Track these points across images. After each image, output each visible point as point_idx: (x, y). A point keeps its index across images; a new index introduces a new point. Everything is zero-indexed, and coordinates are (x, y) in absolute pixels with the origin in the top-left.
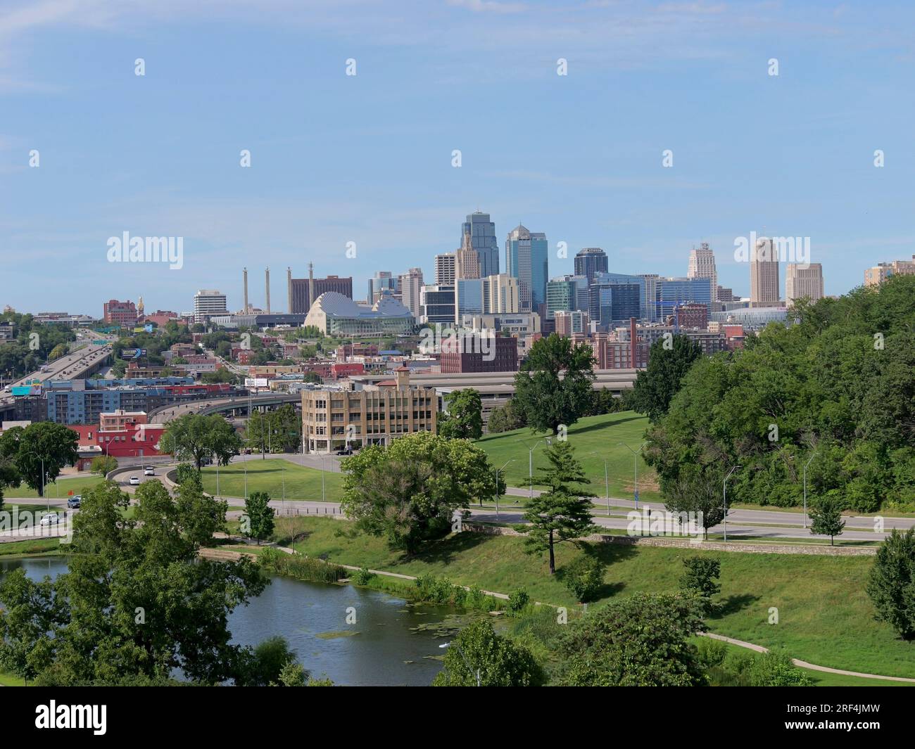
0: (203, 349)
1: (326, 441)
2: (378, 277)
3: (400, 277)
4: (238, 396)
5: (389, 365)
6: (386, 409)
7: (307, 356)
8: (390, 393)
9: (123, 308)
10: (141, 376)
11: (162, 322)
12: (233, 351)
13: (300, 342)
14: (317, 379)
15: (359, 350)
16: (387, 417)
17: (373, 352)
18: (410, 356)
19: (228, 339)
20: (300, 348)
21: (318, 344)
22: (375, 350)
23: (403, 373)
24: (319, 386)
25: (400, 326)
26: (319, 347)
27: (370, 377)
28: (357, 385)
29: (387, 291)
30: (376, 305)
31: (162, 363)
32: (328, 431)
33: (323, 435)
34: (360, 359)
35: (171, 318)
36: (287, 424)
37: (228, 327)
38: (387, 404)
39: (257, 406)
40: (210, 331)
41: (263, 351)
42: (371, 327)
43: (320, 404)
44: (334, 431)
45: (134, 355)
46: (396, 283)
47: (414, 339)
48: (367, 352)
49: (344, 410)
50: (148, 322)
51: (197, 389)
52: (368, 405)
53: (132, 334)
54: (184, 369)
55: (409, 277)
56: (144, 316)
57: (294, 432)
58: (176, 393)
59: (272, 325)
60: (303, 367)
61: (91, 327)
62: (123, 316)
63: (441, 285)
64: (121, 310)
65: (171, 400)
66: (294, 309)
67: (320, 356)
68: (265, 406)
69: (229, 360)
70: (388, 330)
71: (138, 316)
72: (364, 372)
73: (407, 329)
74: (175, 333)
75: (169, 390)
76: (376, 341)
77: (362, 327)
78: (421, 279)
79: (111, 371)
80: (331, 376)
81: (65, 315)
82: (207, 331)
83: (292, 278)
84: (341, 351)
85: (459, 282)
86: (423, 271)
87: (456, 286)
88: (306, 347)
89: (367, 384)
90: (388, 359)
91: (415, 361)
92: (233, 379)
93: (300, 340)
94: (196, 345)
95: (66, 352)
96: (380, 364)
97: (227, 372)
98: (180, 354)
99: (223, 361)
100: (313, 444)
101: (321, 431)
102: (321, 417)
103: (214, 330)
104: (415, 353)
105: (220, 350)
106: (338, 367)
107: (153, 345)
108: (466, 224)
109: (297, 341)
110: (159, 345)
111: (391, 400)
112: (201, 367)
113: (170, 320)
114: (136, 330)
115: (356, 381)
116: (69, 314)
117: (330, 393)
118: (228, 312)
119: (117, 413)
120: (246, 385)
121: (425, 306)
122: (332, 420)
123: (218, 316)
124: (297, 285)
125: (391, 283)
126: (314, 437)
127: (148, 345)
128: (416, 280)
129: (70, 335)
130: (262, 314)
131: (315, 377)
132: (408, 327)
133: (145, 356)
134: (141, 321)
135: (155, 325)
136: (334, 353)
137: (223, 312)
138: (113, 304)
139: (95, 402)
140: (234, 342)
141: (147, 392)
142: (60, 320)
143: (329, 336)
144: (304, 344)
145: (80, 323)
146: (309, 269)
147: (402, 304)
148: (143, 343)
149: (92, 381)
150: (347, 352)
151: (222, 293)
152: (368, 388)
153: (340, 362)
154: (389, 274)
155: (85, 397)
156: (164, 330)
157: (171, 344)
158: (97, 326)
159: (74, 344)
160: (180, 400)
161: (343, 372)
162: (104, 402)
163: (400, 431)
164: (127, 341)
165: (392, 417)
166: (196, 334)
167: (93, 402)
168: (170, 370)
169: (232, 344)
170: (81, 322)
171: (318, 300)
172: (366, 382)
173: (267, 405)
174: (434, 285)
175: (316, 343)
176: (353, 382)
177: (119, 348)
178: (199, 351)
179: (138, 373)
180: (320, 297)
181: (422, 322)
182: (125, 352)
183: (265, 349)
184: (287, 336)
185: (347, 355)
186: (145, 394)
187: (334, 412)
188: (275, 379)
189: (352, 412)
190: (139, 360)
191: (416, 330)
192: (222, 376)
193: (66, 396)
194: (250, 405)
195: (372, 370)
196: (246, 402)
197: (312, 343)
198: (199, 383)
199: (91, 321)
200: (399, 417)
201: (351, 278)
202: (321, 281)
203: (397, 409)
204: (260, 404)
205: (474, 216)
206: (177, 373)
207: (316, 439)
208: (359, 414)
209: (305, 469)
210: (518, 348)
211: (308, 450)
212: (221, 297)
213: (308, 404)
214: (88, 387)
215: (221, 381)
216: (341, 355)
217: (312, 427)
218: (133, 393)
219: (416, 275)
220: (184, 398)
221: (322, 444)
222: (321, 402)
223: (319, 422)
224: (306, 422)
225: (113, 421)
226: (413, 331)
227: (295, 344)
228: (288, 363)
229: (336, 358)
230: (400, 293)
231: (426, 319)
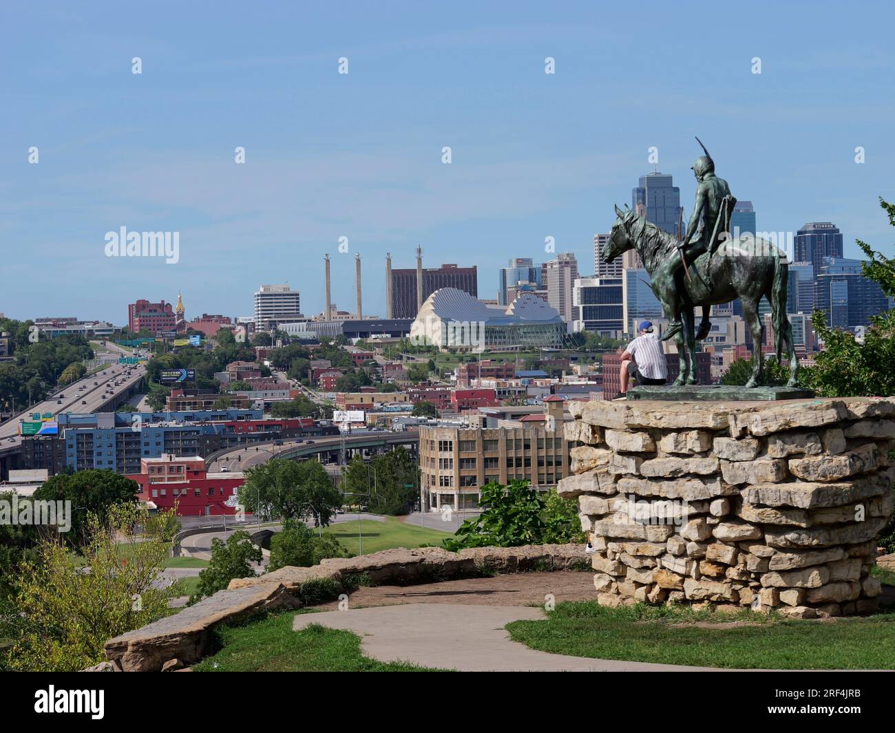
0: (271, 368)
1: (453, 495)
2: (514, 265)
3: (545, 265)
4: (324, 434)
5: (531, 391)
6: (532, 453)
7: (416, 379)
8: (537, 431)
9: (155, 311)
10: (188, 407)
11: (210, 330)
12: (313, 371)
13: (405, 359)
14: (431, 411)
15: (488, 370)
16: (534, 462)
17: (510, 374)
18: (560, 377)
19: (305, 355)
20: (406, 368)
21: (431, 361)
22: (511, 370)
23: (554, 404)
24: (434, 421)
25: (545, 335)
26: (432, 366)
27: (505, 408)
28: (489, 420)
29: (526, 285)
30: (512, 306)
31: (215, 389)
32: (455, 482)
33: (449, 487)
34: (489, 383)
35: (223, 326)
36: (401, 473)
37: (304, 337)
38: (533, 445)
39: (351, 449)
40: (279, 343)
41: (354, 372)
42: (505, 338)
43: (445, 446)
44: (463, 482)
45: (178, 378)
46: (539, 275)
47: (566, 355)
48: (500, 373)
49: (477, 454)
50: (192, 332)
51: (268, 425)
52: (508, 447)
53: (171, 348)
54: (246, 397)
55: (557, 266)
56: (184, 322)
57: (410, 483)
58: (239, 431)
59: (364, 335)
60: (411, 394)
61: (112, 339)
62: (156, 323)
63: (604, 277)
64: (151, 314)
65: (234, 440)
66: (395, 311)
67: (433, 378)
68: (361, 449)
69: (307, 384)
70: (528, 341)
71: (177, 323)
72: (496, 401)
73: (555, 339)
74: (231, 348)
75: (230, 426)
76: (511, 357)
77: (491, 337)
78: (574, 268)
79: (146, 401)
80: (451, 407)
81: (72, 321)
82: (275, 344)
83: (393, 268)
84: (463, 371)
85: (628, 273)
86: (576, 258)
87: (624, 278)
88: (415, 366)
89: (504, 418)
90: (530, 382)
91: (567, 385)
92: (314, 411)
93: (405, 355)
94: (262, 364)
95: (82, 374)
96: (518, 390)
97: (306, 400)
98: (240, 377)
99: (300, 386)
100: (435, 499)
101: (446, 482)
102: (445, 463)
103: (284, 343)
104: (568, 374)
105: (294, 370)
106: (459, 394)
107: (203, 364)
108: (638, 190)
109: (401, 358)
110: (211, 364)
111: (539, 440)
112: (270, 395)
113: (221, 328)
114: (176, 343)
115: (488, 414)
116: (79, 320)
117: (458, 431)
118: (303, 316)
119: (164, 458)
120: (335, 419)
121: (581, 307)
122: (461, 467)
123: (288, 322)
124: (398, 278)
125: (532, 275)
126: (437, 490)
127: (195, 364)
128: (567, 270)
129: (86, 350)
130: (350, 319)
131: (428, 408)
132: (556, 338)
133: (193, 379)
134: (184, 329)
135: (202, 336)
136: (453, 374)
137: (295, 316)
138: (142, 306)
139: (130, 445)
140: (314, 359)
141: (201, 429)
142: (69, 328)
143: (445, 351)
144: (411, 362)
145: (96, 333)
146: (417, 255)
147: (549, 304)
148: (189, 362)
149: (123, 415)
150: (472, 373)
151: (292, 291)
152: (508, 424)
153: (463, 387)
154: (528, 261)
155: (117, 438)
156: (216, 344)
157: (227, 362)
158: (121, 336)
159: (92, 362)
160: (247, 440)
161: (468, 401)
162: (142, 444)
163: (552, 482)
164: (168, 357)
165: (540, 464)
166: (258, 348)
167: (127, 443)
168: (227, 398)
169: (312, 363)
170: (97, 331)
171: (430, 300)
172: (502, 415)
173: (365, 447)
174: (593, 277)
175: (427, 361)
176: (485, 416)
177: (155, 369)
178: (265, 372)
179: (184, 404)
180: (433, 295)
181: (575, 330)
182: (164, 374)
183: (357, 369)
184: (386, 350)
185: (471, 377)
186: (198, 432)
187: (462, 457)
188: (373, 411)
189: (486, 457)
190: (183, 385)
191: (568, 341)
192: (300, 407)
193: (90, 435)
194: (343, 447)
195: (507, 398)
196: (338, 443)
197: (423, 360)
198: (267, 417)
199: (111, 330)
200: (550, 464)
201: (475, 267)
202: (433, 272)
203: (547, 452)
204: (355, 446)
205: (649, 179)
206: (238, 403)
207: (439, 492)
208: (496, 460)
209: (427, 531)
210: (712, 366)
211: (429, 508)
212: (293, 295)
213: (429, 446)
214: (119, 423)
215: (298, 414)
216: (463, 377)
217: (433, 477)
218: (182, 432)
219: (567, 263)
220: (251, 437)
221: (448, 499)
222: (446, 443)
223: (443, 470)
224: (426, 470)
225: (160, 470)
226: (564, 344)
227: (398, 362)
228: (390, 389)
229: (456, 382)
230: (545, 288)
231: (582, 325)
